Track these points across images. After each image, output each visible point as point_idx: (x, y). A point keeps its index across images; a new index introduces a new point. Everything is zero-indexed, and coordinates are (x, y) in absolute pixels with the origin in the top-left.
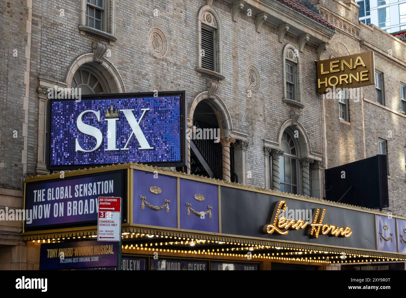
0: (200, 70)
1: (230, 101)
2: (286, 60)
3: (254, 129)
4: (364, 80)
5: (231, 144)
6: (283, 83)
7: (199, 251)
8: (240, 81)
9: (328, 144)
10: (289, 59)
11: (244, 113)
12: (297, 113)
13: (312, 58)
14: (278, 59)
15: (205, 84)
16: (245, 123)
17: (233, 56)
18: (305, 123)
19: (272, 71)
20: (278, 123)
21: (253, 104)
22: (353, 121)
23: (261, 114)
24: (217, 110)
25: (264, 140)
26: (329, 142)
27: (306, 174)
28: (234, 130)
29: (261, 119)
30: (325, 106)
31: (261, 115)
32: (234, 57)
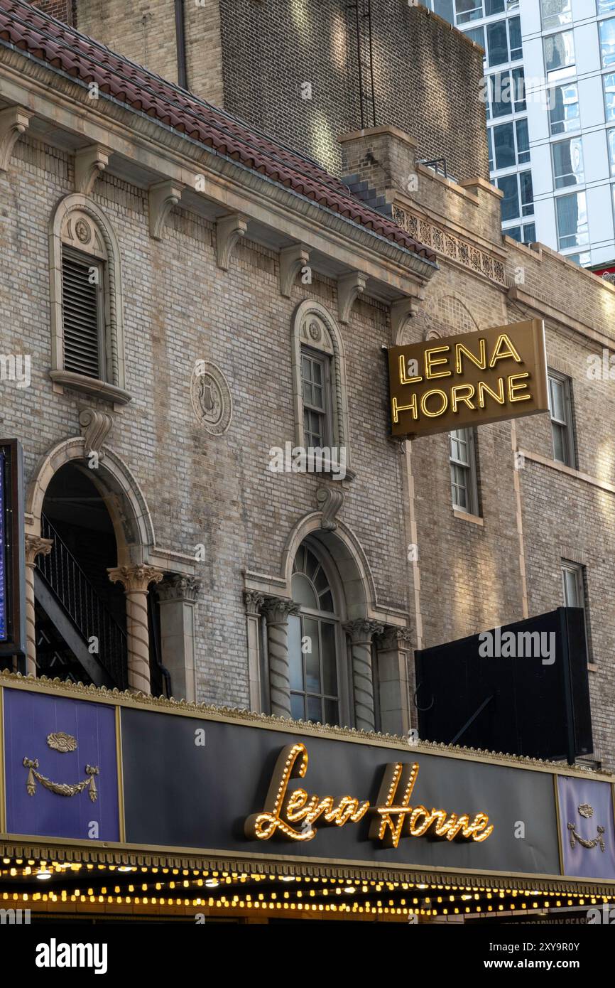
0: (59, 376)
1: (146, 465)
2: (303, 345)
3: (214, 543)
4: (519, 398)
5: (151, 586)
6: (294, 412)
7: (64, 893)
8: (172, 408)
9: (423, 580)
10: (311, 343)
11: (185, 498)
12: (334, 495)
13: (375, 338)
14: (281, 345)
15: (74, 418)
16: (190, 525)
17: (152, 335)
18: (357, 523)
19: (264, 376)
20: (282, 523)
21: (212, 471)
22: (490, 513)
23: (235, 498)
24: (110, 490)
25: (243, 574)
26: (424, 574)
27: (363, 665)
28: (158, 545)
29: (235, 513)
30: (413, 474)
31: (234, 503)
32: (155, 339)
